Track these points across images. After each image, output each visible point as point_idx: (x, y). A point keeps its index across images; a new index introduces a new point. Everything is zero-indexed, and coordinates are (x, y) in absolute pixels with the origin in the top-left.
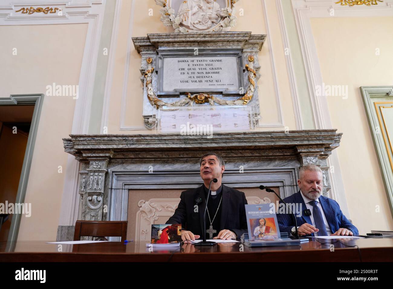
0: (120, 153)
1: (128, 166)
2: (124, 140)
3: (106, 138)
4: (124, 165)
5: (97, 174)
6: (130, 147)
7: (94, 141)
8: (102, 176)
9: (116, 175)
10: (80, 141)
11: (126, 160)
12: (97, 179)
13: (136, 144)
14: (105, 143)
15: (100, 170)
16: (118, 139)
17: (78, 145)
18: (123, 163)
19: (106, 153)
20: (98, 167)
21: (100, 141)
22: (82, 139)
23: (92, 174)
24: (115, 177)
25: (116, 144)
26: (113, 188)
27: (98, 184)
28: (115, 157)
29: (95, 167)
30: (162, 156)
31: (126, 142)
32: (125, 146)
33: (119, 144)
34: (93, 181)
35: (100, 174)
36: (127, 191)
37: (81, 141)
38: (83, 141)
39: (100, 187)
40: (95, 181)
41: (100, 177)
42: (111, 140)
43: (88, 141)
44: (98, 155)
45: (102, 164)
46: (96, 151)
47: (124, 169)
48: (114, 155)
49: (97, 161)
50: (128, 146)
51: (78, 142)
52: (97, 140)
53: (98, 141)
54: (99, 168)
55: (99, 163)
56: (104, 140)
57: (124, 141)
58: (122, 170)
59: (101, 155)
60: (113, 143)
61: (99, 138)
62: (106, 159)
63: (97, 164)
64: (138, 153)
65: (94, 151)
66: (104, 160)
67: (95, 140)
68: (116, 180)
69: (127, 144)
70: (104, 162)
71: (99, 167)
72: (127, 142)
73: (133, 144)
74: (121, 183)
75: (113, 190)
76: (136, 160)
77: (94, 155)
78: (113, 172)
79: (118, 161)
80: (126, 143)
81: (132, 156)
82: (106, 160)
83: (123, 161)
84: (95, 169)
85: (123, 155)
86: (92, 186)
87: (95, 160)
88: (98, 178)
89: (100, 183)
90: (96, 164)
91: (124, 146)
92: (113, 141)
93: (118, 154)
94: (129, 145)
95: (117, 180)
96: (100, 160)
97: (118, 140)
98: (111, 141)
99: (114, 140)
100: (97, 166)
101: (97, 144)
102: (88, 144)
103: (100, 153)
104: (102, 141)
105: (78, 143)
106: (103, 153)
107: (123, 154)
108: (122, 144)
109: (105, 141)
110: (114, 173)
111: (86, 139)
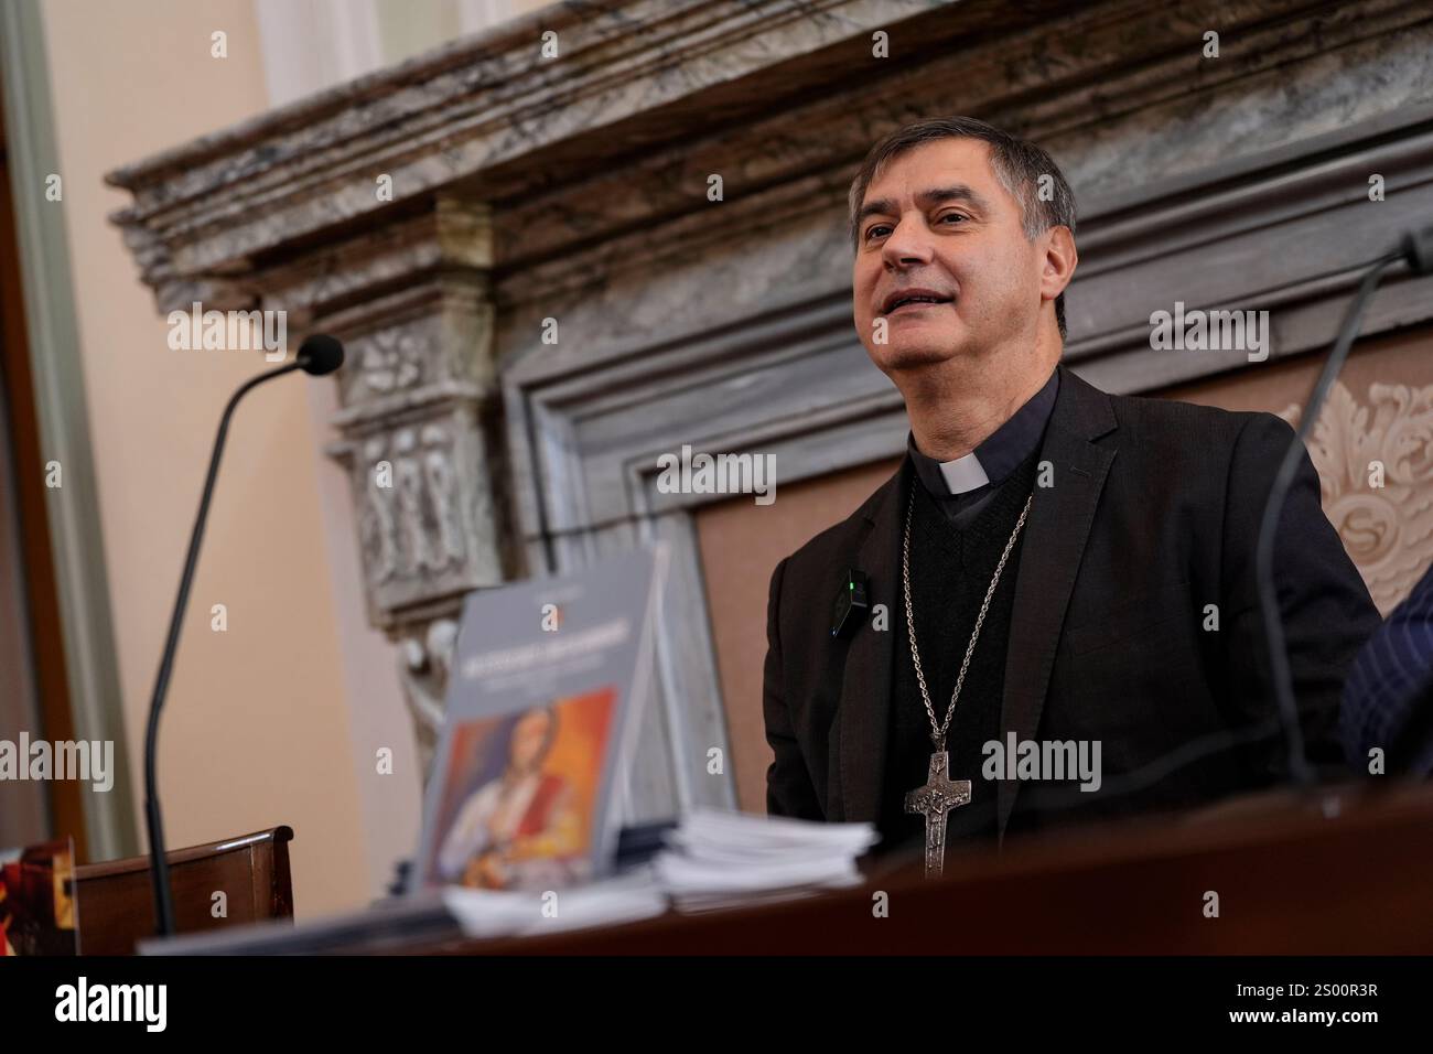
0: (531, 207)
1: (639, 298)
2: (477, 90)
3: (349, 122)
4: (611, 296)
5: (405, 439)
6: (543, 140)
7: (282, 174)
8: (446, 447)
9: (556, 406)
10: (197, 207)
11: (605, 249)
12: (416, 485)
13: (575, 97)
14: (358, 164)
15: (418, 396)
16: (434, 100)
17: (192, 237)
18: (596, 287)
19: (409, 243)
20: (404, 379)
21: (319, 160)
22: (196, 182)
23: (373, 448)
24: (553, 430)
25: (435, 148)
26: (559, 522)
27: (431, 524)
28: (515, 252)
29: (380, 380)
30: (866, 128)
31: (496, 103)
32: (508, 145)
33: (458, 139)
34: (397, 506)
35: (432, 433)
36: (674, 528)
37: (200, 197)
38: (211, 201)
39: (449, 545)
40: (411, 504)
41: (435, 460)
42: (393, 124)
43: (245, 189)
44: (358, 280)
45: (423, 344)
46: (340, 251)
47: (617, 333)
48: (501, 237)
49: (386, 328)
50: (524, 135)
51: (182, 213)
52: (299, 157)
53: (309, 164)
54: (416, 384)
55: (406, 343)
56: (342, 143)
57: (483, 100)
58: (607, 347)
59: (385, 269)
60: (412, 144)
61: (307, 138)
62: (437, 296)
63: (392, 358)
64: (661, 161)
65: (325, 254)
66: (428, 306)
67: (287, 163)
68: (567, 447)
69: (514, 120)
70: (433, 322)
71: (410, 372)
72: (509, 100)
73: (555, 105)
74: (610, 469)
75: (563, 548)
76: (677, 227)
77: (338, 286)
78: (529, 388)
79: (553, 280)
80: (502, 110)
81: (637, 209)
82: (450, 303)
83: (586, 269)
84: (379, 406)
85: (567, 214)
86: (399, 547)
87: (370, 327)
88: (423, 472)
89: (442, 506)
90: (384, 352)
91: (497, 140)
92: (409, 127)
93: (529, 220)
94: (529, 126)
95: (584, 450)
96: (400, 319)
97: (439, 108)
98: (395, 134)
99: (410, 116)
100: (396, 369)
101: (309, 193)
102: (254, 214)
103: (368, 257)
104: (337, 154)
105: (184, 227)
106: (388, 249)
107: (556, 208)
108: (481, 132)
109: (355, 148)
110: (539, 397)
111: (223, 174)
